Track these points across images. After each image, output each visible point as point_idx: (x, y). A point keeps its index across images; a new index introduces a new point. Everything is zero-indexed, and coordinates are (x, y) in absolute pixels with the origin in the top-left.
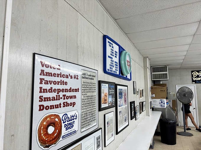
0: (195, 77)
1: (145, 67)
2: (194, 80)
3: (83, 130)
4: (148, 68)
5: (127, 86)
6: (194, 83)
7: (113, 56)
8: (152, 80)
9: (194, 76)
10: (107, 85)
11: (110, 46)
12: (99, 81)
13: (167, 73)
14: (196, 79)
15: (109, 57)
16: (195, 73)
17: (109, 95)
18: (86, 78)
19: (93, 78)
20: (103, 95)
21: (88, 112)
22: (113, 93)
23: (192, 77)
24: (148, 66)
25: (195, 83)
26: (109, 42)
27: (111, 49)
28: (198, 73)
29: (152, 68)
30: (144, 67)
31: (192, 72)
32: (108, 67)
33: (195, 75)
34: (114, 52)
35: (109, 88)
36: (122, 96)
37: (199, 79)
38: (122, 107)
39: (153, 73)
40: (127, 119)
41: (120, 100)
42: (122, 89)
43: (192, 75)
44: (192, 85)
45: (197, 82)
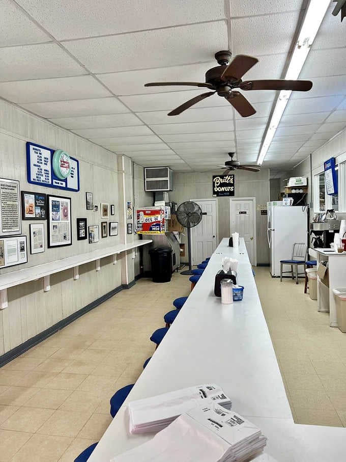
0: (218, 187)
1: (120, 171)
2: (216, 191)
3: (4, 231)
4: (123, 172)
5: (70, 199)
6: (216, 195)
7: (41, 163)
8: (146, 190)
9: (216, 185)
10: (34, 196)
11: (37, 153)
12: (21, 192)
13: (168, 179)
14: (218, 189)
15: (35, 165)
16: (218, 179)
17: (36, 206)
18: (5, 189)
19: (13, 188)
20: (26, 205)
21: (9, 218)
22: (43, 205)
23: (214, 187)
24: (124, 170)
26: (34, 149)
27: (38, 156)
28: (221, 180)
29: (145, 170)
30: (118, 171)
31: (214, 177)
32: (33, 176)
33: (217, 183)
34: (43, 159)
35: (36, 199)
36: (59, 209)
37: (223, 189)
38: (58, 221)
39: (147, 180)
40: (69, 237)
41: (54, 213)
42: (59, 202)
43: (214, 183)
44: (213, 199)
45: (220, 194)
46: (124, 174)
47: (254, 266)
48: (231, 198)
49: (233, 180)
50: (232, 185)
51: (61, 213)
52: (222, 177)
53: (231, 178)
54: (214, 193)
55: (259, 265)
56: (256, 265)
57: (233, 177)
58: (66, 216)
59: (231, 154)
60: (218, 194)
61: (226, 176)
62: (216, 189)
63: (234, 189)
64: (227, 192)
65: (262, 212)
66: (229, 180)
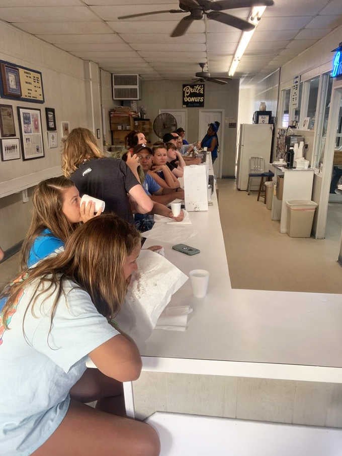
0: (187, 97)
1: (87, 79)
2: (186, 101)
4: (91, 80)
5: (39, 110)
6: (185, 106)
8: (114, 99)
9: (186, 95)
13: (137, 87)
16: (188, 88)
23: (184, 96)
24: (91, 77)
25: (187, 107)
28: (191, 89)
29: (113, 77)
30: (85, 78)
31: (184, 86)
33: (187, 93)
36: (30, 121)
37: (192, 99)
38: (29, 134)
39: (115, 87)
40: (41, 149)
41: (26, 125)
42: (29, 114)
43: (184, 92)
44: (182, 110)
45: (189, 105)
46: (91, 82)
47: (219, 178)
48: (200, 110)
49: (204, 90)
50: (202, 95)
51: (32, 126)
52: (192, 87)
53: (201, 87)
54: (184, 103)
55: (224, 177)
56: (221, 177)
57: (204, 87)
58: (37, 128)
59: (202, 65)
60: (188, 104)
61: (196, 86)
62: (187, 100)
63: (203, 99)
64: (197, 102)
65: (230, 125)
66: (200, 90)
